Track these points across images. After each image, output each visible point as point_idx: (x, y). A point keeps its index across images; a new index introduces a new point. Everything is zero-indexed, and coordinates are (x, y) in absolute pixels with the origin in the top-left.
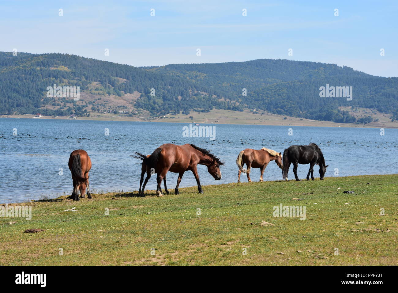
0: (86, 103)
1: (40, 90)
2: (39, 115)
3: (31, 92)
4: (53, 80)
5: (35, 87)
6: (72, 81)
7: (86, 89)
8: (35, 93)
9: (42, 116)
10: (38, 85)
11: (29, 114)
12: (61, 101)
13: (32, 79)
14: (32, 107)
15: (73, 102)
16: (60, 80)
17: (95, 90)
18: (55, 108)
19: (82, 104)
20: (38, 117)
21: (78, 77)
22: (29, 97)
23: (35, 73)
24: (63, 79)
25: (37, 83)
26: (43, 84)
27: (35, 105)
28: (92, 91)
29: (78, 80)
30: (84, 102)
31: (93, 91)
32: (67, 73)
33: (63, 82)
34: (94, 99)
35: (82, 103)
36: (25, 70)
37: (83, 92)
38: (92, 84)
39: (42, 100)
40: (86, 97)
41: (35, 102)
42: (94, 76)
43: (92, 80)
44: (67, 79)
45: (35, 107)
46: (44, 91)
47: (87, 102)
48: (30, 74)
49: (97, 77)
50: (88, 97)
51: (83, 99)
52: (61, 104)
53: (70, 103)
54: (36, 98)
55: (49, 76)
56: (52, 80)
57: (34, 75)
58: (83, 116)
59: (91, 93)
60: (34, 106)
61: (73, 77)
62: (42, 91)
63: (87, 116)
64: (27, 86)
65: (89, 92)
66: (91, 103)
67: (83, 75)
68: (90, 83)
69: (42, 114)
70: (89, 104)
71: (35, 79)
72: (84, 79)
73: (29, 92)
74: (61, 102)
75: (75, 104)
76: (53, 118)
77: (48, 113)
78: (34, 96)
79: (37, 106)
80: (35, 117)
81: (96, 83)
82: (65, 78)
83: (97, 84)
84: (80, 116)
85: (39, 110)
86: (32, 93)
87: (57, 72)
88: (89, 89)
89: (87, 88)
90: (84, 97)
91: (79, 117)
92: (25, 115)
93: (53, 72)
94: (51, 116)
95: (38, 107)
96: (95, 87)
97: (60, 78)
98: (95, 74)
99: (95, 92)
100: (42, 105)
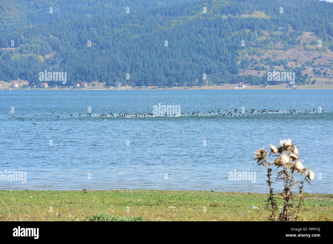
0: (301, 64)
1: (232, 48)
2: (243, 84)
3: (221, 51)
4: (249, 33)
5: (225, 44)
6: (275, 33)
7: (296, 44)
8: (227, 54)
9: (246, 86)
10: (229, 42)
11: (226, 83)
12: (265, 62)
13: (219, 33)
14: (227, 73)
15: (283, 64)
16: (258, 33)
17: (311, 44)
18: (259, 73)
19: (297, 66)
20: (241, 88)
21: (283, 26)
22: (220, 58)
23: (222, 24)
24: (262, 31)
25: (227, 38)
26: (235, 40)
27: (231, 70)
28: (306, 46)
29: (283, 30)
30: (298, 63)
31: (308, 46)
32: (266, 21)
33: (262, 35)
34: (311, 57)
35: (297, 64)
36: (207, 21)
37: (294, 48)
38: (303, 35)
39: (239, 63)
40: (300, 56)
41: (230, 66)
42: (304, 23)
43: (302, 29)
44: (268, 30)
45: (232, 72)
46: (238, 50)
47: (303, 63)
48: (215, 26)
49: (309, 25)
50: (303, 55)
51: (296, 58)
52: (266, 66)
53: (279, 65)
54: (230, 60)
55: (242, 27)
56: (247, 33)
57: (221, 27)
58: (306, 84)
59: (306, 50)
60: (230, 72)
61: (275, 26)
62: (237, 50)
63: (312, 84)
64: (214, 44)
65: (302, 47)
66: (308, 64)
67: (289, 23)
68: (301, 35)
69: (246, 83)
70: (307, 65)
71: (223, 33)
72: (291, 29)
73: (218, 52)
74: (266, 64)
75: (286, 66)
76: (263, 89)
77: (254, 82)
78: (227, 58)
79: (234, 72)
80: (237, 88)
81: (309, 33)
82: (264, 29)
83: (310, 35)
84: (301, 83)
85: (238, 77)
86: (223, 53)
87: (253, 21)
88: (302, 44)
89: (299, 41)
90: (296, 55)
91: (300, 85)
92: (222, 85)
93: (247, 21)
94: (258, 85)
95: (237, 74)
96: (310, 40)
97: (257, 29)
98: (305, 21)
99: (312, 47)
100: (241, 70)
